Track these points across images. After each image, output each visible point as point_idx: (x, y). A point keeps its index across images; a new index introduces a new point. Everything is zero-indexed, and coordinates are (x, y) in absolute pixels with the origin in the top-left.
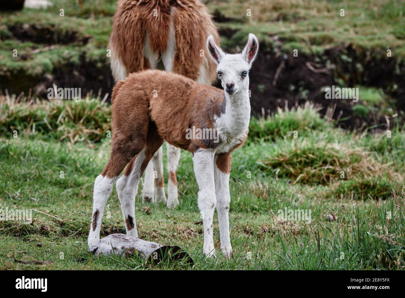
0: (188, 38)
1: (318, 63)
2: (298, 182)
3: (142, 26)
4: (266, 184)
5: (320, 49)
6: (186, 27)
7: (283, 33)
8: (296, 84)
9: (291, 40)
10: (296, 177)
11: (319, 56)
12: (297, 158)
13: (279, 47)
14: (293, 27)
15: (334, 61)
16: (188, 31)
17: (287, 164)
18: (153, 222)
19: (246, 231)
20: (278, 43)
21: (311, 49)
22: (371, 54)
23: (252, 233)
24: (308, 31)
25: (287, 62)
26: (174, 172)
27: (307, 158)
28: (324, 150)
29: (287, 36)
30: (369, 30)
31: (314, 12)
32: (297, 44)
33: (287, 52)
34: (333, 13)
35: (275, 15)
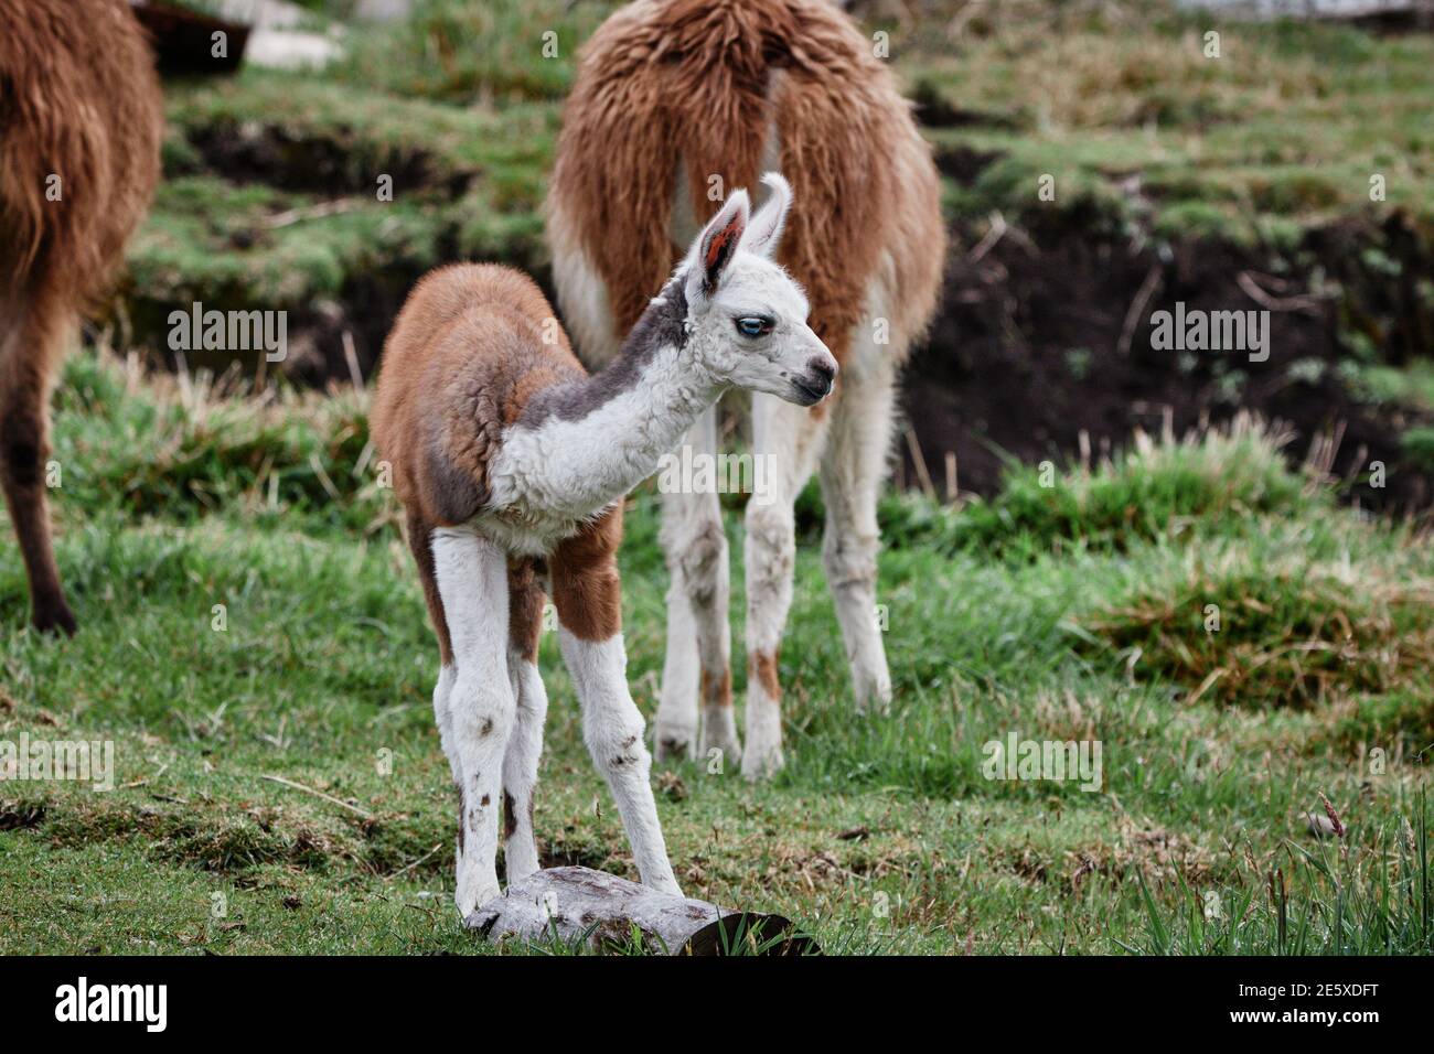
0: (829, 181)
1: (1280, 275)
2: (1205, 698)
3: (665, 136)
4: (1094, 702)
5: (1288, 228)
6: (821, 141)
7: (1159, 168)
9: (1187, 192)
10: (1198, 677)
11: (1286, 253)
12: (1205, 613)
13: (1144, 219)
14: (1195, 147)
15: (1337, 272)
16: (826, 154)
17: (1166, 631)
18: (693, 827)
19: (1022, 868)
20: (1138, 204)
21: (1254, 227)
23: (1042, 875)
24: (1247, 161)
25: (1170, 271)
26: (770, 653)
27: (1241, 611)
28: (1300, 585)
29: (1173, 178)
31: (1268, 97)
32: (1207, 210)
33: (1172, 237)
34: (1338, 101)
35: (1131, 103)
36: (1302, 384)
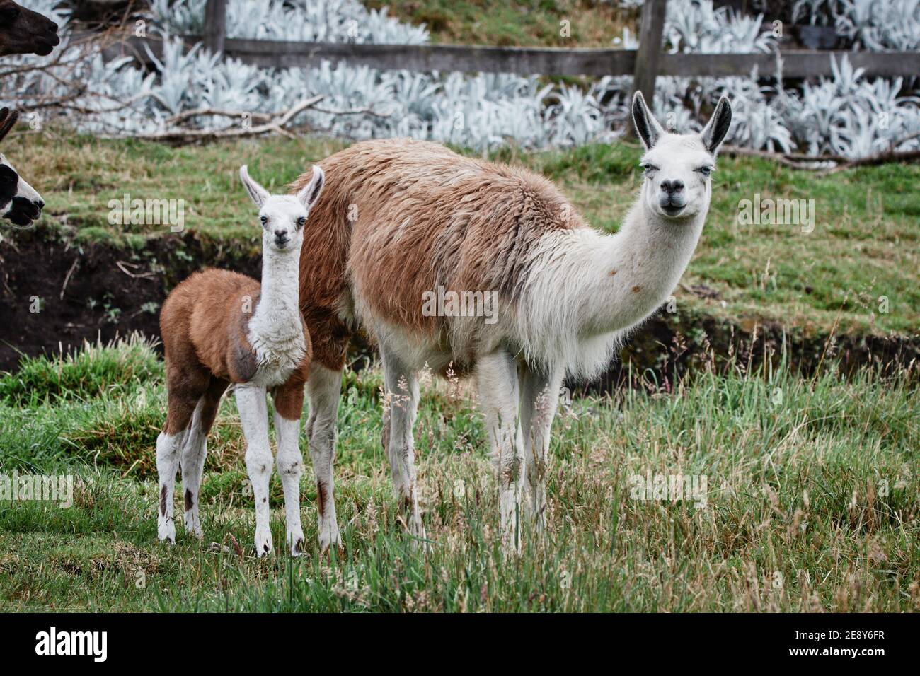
1: (136, 262)
2: (132, 474)
4: (91, 481)
5: (140, 239)
7: (77, 210)
8: (99, 297)
9: (91, 222)
10: (128, 464)
11: (139, 252)
12: (130, 432)
13: (70, 235)
14: (92, 200)
15: (163, 260)
17: (111, 441)
19: (68, 568)
20: (67, 228)
21: (123, 239)
22: (224, 249)
23: (79, 572)
25: (83, 260)
27: (148, 430)
29: (83, 215)
30: (220, 209)
31: (125, 176)
32: (102, 230)
33: (85, 244)
34: (159, 178)
35: (61, 179)
36: (148, 313)
